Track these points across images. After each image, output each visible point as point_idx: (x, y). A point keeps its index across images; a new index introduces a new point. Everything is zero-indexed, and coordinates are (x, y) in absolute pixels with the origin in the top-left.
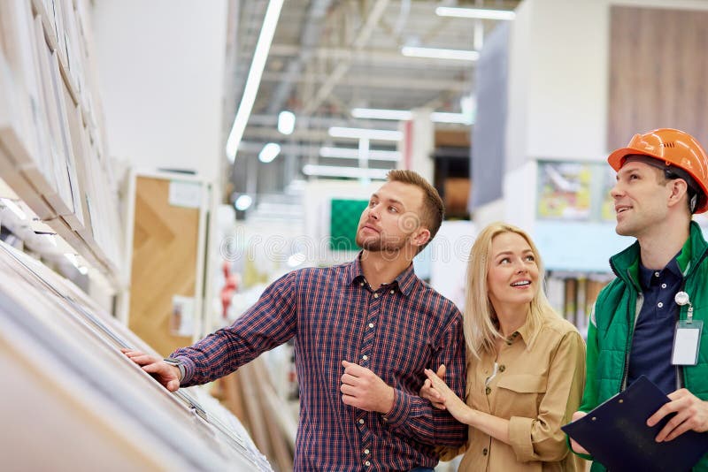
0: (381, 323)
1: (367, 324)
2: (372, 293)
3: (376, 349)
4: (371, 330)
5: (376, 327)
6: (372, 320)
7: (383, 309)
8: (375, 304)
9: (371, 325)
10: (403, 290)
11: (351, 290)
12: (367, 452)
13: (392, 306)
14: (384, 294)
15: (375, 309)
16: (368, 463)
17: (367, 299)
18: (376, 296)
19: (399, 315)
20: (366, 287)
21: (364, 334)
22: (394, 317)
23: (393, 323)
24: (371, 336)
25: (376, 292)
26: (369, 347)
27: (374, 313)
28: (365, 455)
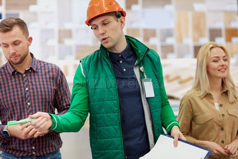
0: (31, 87)
1: (25, 89)
2: (22, 74)
3: (32, 98)
4: (27, 91)
5: (29, 89)
6: (27, 86)
7: (30, 80)
8: (25, 79)
9: (27, 89)
10: (35, 70)
11: (13, 77)
12: (34, 148)
13: (33, 77)
14: (27, 73)
15: (26, 81)
16: (34, 153)
17: (21, 78)
18: (24, 75)
19: (37, 80)
20: (18, 73)
21: (25, 94)
22: (35, 82)
23: (36, 85)
24: (28, 93)
25: (24, 74)
26: (29, 98)
27: (26, 83)
28: (33, 149)
